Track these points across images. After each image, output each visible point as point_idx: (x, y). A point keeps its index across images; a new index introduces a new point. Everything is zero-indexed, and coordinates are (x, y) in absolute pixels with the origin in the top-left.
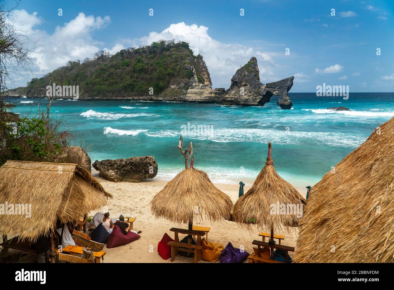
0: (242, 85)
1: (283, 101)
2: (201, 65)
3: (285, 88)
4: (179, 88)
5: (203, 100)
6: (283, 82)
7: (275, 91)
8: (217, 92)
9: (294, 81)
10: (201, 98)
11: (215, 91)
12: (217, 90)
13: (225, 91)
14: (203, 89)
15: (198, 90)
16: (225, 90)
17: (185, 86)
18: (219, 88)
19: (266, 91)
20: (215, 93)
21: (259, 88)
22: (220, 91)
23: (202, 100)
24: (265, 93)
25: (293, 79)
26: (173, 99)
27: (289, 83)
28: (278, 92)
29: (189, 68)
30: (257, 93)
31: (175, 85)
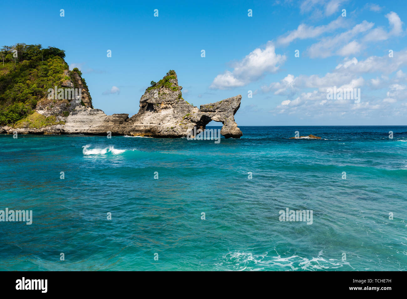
0: (161, 108)
1: (229, 129)
2: (79, 84)
3: (230, 111)
4: (52, 114)
5: (96, 130)
6: (226, 103)
7: (214, 115)
8: (117, 118)
9: (241, 101)
10: (91, 128)
11: (114, 118)
12: (118, 117)
13: (128, 118)
14: (93, 115)
15: (85, 117)
16: (130, 117)
17: (62, 111)
18: (119, 113)
19: (201, 116)
20: (114, 121)
21: (189, 111)
22: (122, 117)
23: (94, 130)
24: (199, 119)
25: (240, 99)
26: (44, 130)
27: (235, 105)
28: (219, 116)
29: (68, 85)
30: (187, 119)
31: (45, 109)
